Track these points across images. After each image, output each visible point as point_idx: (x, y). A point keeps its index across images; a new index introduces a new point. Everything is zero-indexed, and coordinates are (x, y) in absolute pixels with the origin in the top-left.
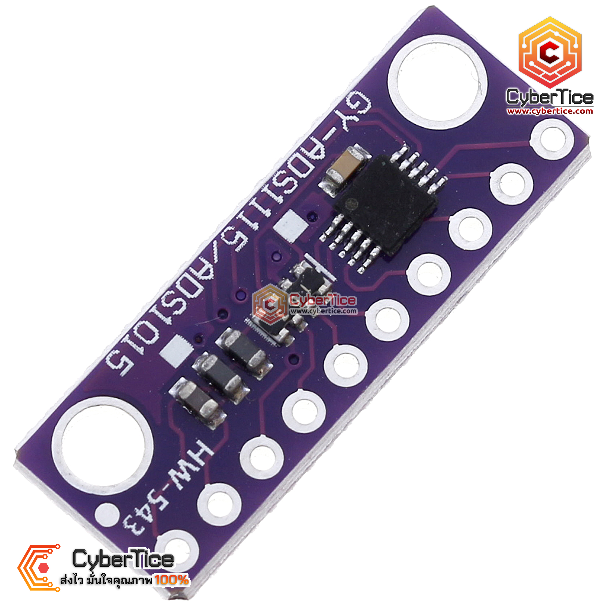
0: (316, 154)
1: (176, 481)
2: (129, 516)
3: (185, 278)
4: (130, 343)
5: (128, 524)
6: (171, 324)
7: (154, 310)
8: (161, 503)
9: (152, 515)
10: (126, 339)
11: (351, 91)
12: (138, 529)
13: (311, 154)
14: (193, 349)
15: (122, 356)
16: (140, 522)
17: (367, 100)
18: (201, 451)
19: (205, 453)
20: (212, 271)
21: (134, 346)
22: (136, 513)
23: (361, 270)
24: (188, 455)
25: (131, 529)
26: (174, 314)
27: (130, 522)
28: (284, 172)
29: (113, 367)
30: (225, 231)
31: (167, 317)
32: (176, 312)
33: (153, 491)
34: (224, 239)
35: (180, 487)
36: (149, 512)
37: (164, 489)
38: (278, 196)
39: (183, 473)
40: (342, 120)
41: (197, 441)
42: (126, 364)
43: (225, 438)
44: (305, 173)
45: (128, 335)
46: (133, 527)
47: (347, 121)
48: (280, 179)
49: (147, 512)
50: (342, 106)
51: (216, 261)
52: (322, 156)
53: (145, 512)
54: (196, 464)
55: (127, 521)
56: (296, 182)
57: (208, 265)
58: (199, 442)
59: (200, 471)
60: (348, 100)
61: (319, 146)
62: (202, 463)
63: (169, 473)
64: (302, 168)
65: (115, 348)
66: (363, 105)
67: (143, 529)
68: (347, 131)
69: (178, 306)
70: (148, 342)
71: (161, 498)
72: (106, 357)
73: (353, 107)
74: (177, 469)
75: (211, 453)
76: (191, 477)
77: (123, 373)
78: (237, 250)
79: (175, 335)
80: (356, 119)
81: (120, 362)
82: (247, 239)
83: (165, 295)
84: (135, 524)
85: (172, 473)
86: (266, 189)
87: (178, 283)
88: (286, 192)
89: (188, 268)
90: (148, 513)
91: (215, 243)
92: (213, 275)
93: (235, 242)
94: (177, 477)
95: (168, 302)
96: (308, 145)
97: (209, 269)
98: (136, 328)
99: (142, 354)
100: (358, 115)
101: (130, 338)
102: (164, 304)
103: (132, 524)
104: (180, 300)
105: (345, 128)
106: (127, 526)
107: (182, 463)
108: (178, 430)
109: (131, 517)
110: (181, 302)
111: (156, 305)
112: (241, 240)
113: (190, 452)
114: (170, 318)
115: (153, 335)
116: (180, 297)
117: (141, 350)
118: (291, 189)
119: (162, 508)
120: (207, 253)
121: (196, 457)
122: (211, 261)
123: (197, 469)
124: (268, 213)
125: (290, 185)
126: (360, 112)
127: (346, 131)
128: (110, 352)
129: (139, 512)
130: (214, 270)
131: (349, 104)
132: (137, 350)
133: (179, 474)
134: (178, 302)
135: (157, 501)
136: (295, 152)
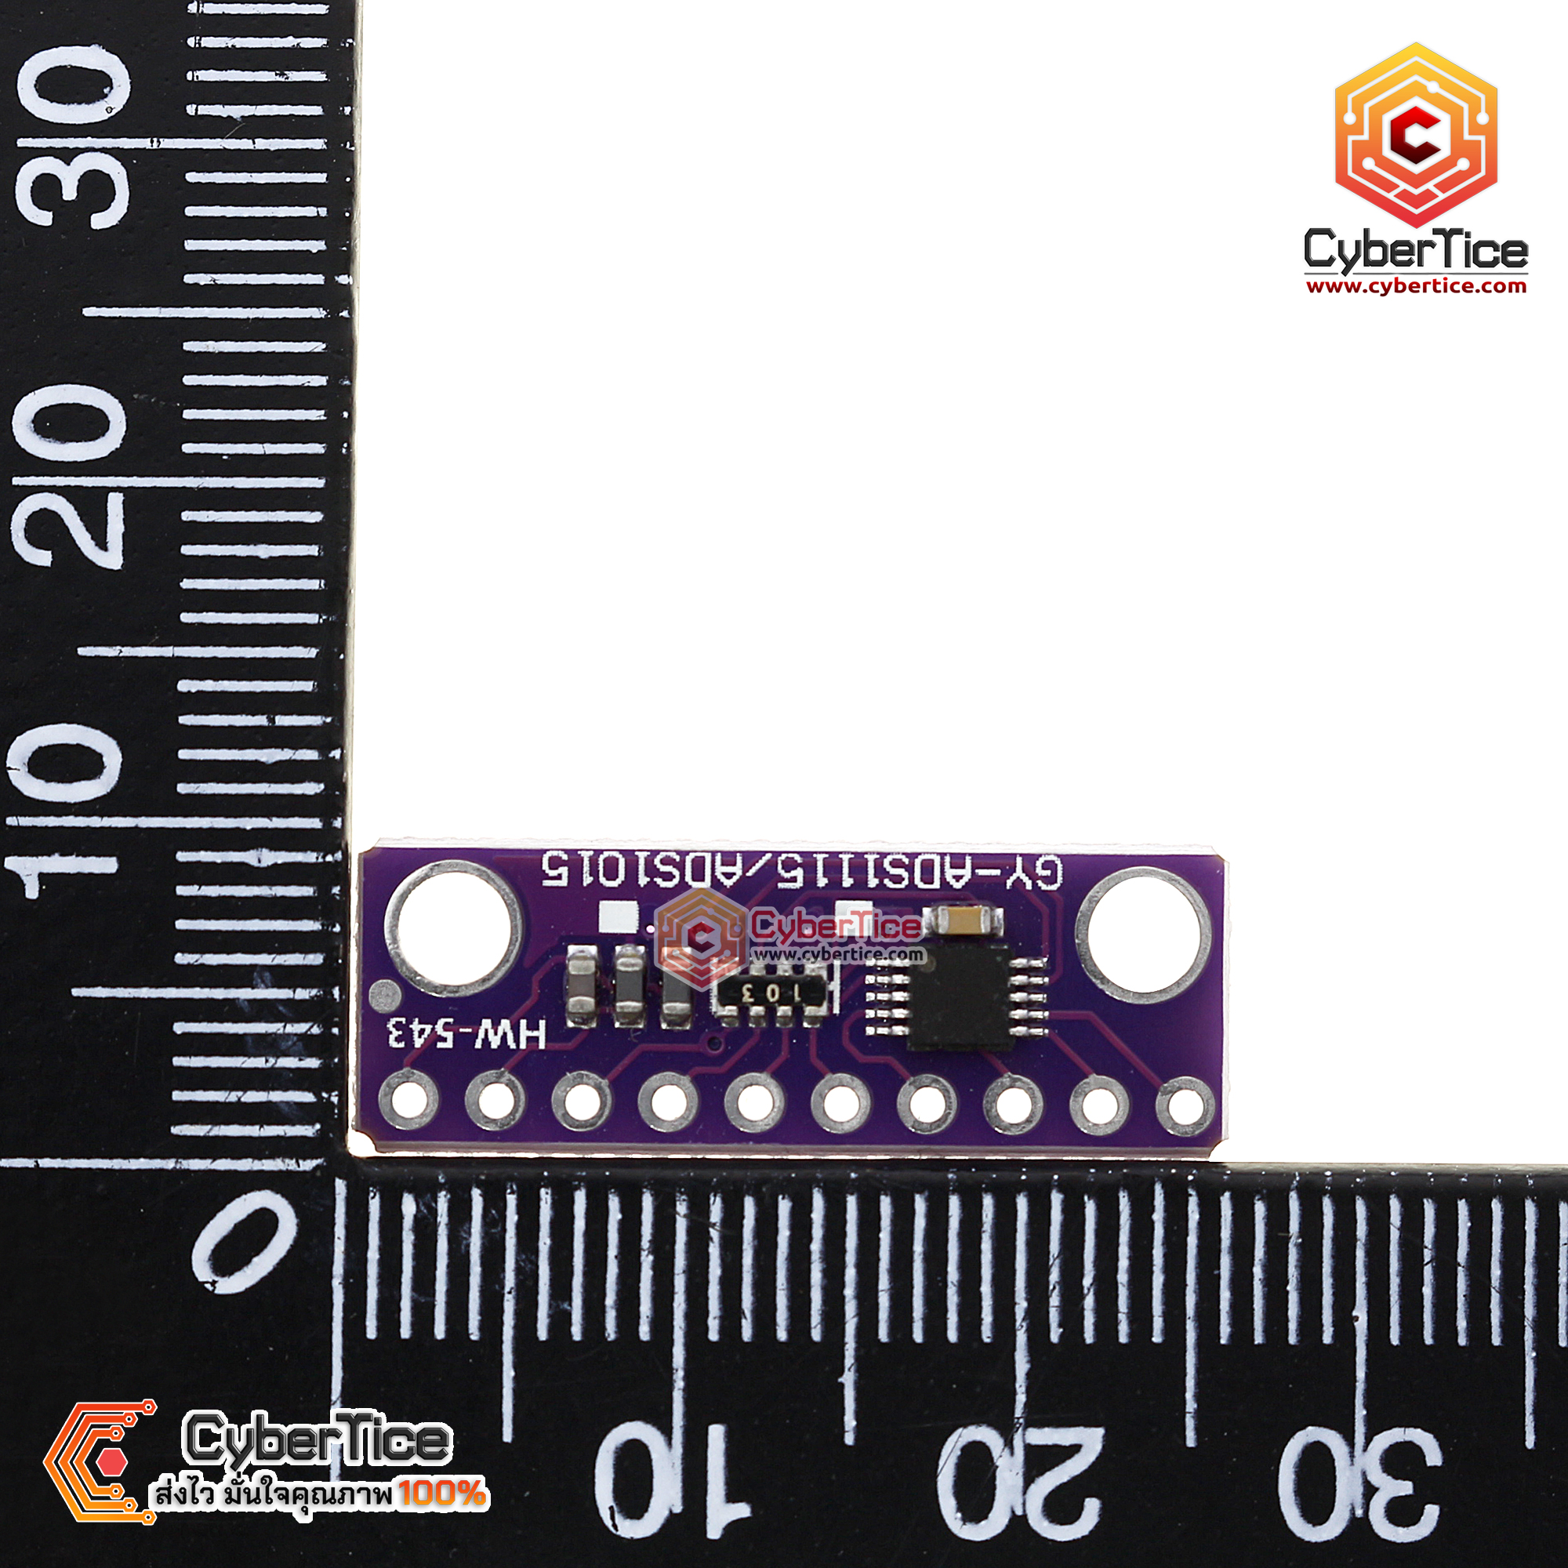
0: (954, 877)
1: (481, 1035)
2: (403, 1020)
3: (704, 857)
4: (586, 862)
5: (394, 1026)
6: (642, 886)
7: (642, 856)
8: (444, 1040)
9: (425, 1042)
10: (586, 855)
11: (1055, 855)
12: (398, 1040)
13: (950, 873)
14: (635, 932)
15: (564, 866)
16: (407, 1036)
17: (1060, 879)
18: (535, 1034)
19: (537, 1039)
20: (735, 879)
21: (586, 868)
22: (412, 1024)
23: (870, 1031)
24: (519, 1023)
25: (391, 1033)
26: (655, 879)
27: (397, 1026)
28: (906, 861)
29: (545, 866)
30: (790, 855)
31: (647, 875)
32: (659, 881)
33: (451, 1020)
34: (780, 862)
35: (478, 1045)
36: (425, 1035)
37: (461, 1030)
38: (875, 876)
39: (496, 1034)
40: (1015, 871)
41: (542, 1019)
42: (559, 877)
43: (570, 1045)
44: (925, 883)
45: (592, 853)
46: (396, 1033)
47: (1018, 878)
48: (896, 864)
49: (423, 1034)
50: (1030, 859)
51: (749, 874)
52: (958, 885)
53: (422, 1032)
54: (517, 1040)
55: (397, 1022)
56: (906, 882)
57: (738, 869)
58: (542, 1023)
59: (513, 1050)
60: (1042, 860)
61: (967, 873)
62: (523, 1046)
63: (484, 1021)
64: (927, 876)
65: (566, 851)
66: (1051, 880)
67: (402, 1045)
68: (1008, 888)
69: (668, 877)
70: (602, 880)
71: (449, 1035)
72: (548, 850)
73: (1040, 871)
74: (496, 1025)
75: (542, 1045)
76: (499, 1047)
77: (547, 883)
78: (781, 885)
79: (634, 900)
80: (1029, 886)
81: (557, 869)
82: (802, 885)
83: (668, 854)
84: (400, 1033)
85: (487, 1023)
86: (871, 858)
87: (692, 855)
88: (887, 881)
89: (718, 852)
90: (423, 1036)
91: (768, 856)
92: (732, 884)
93: (787, 875)
94: (486, 1031)
95: (663, 862)
96: (958, 860)
97: (734, 874)
98: (606, 854)
99: (585, 884)
100: (1034, 884)
101: (590, 857)
102: (657, 861)
103: (398, 1030)
104: (676, 872)
105: (1009, 883)
106: (390, 1026)
107: (505, 1024)
108: (536, 990)
109: (404, 1023)
110: (674, 877)
111: (649, 853)
112: (794, 879)
113: (523, 1022)
114: (648, 879)
115: (615, 877)
116: (679, 870)
117: (587, 880)
118: (895, 883)
119: (440, 1045)
120: (750, 857)
121: (524, 1033)
122: (745, 869)
123: (513, 1046)
124: (847, 882)
125: (898, 879)
126: (1040, 883)
127: (1006, 886)
128: (558, 850)
129: (416, 1026)
130: (738, 880)
131: (1039, 864)
132: (584, 876)
133: (491, 1032)
134: (671, 873)
135: (444, 1034)
136: (938, 854)
